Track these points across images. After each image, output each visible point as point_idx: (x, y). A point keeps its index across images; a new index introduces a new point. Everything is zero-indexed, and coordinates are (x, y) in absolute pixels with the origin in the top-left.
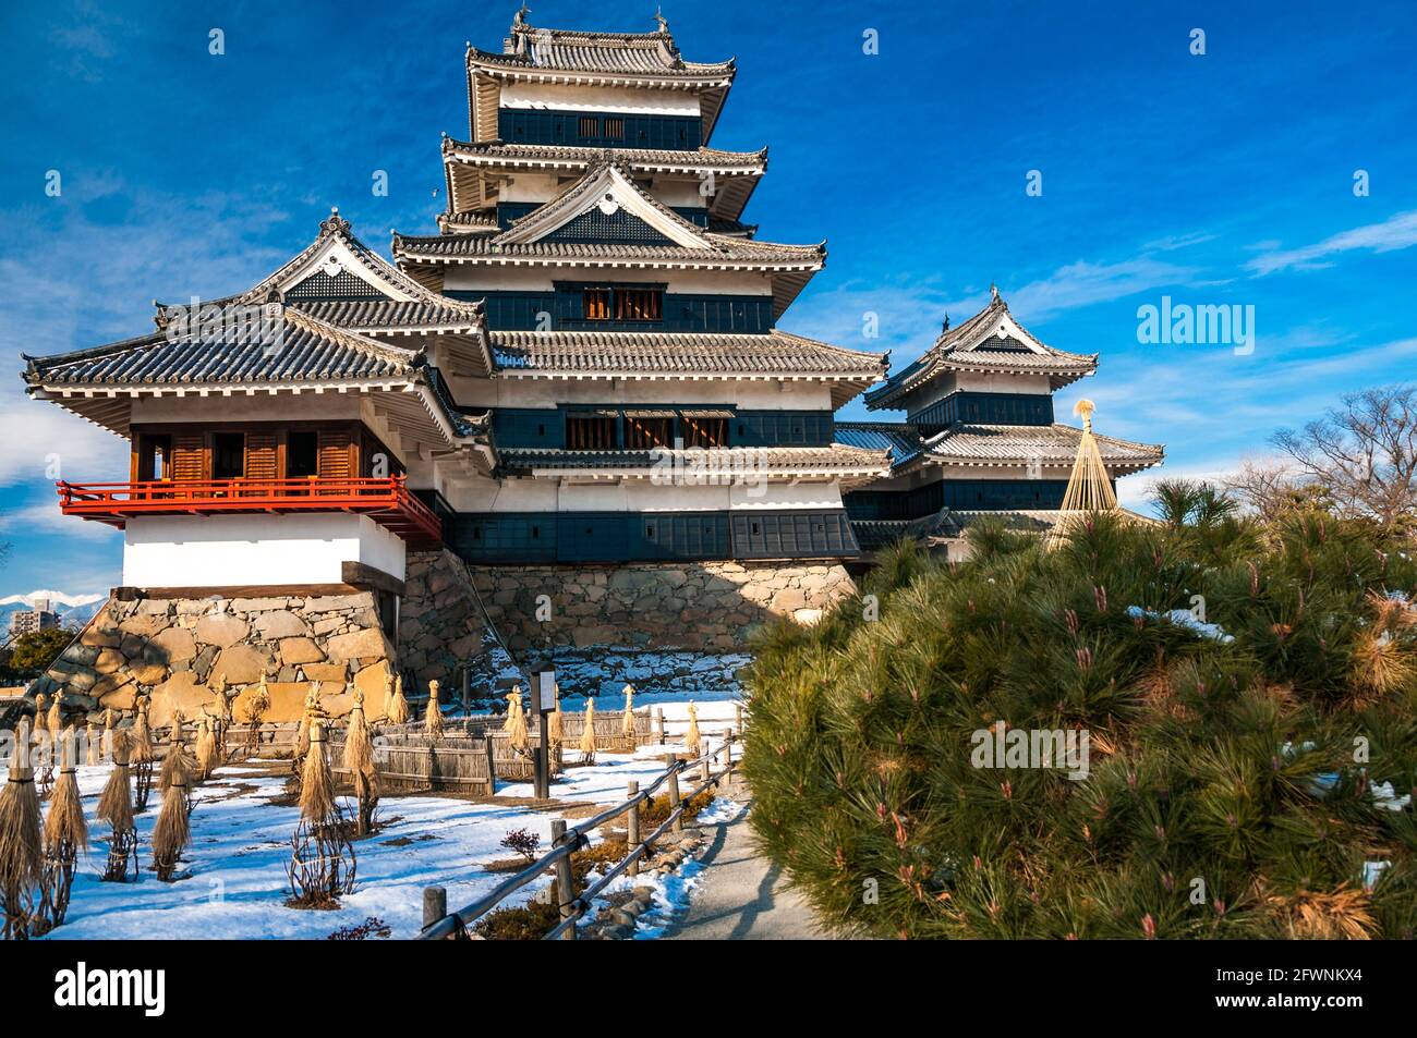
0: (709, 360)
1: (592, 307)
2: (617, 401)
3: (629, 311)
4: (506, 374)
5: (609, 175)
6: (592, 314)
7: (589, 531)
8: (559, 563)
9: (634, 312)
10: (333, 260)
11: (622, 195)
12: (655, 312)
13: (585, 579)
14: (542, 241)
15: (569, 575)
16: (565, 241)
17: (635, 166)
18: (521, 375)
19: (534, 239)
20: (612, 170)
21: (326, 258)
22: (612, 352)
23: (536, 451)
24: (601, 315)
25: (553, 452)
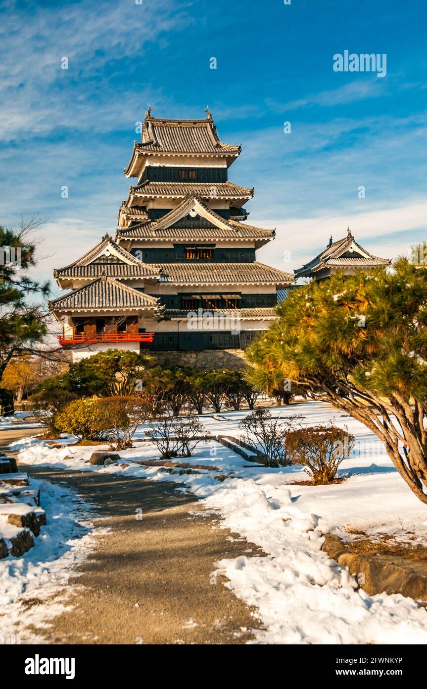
0: (232, 277)
1: (188, 254)
2: (199, 291)
3: (201, 255)
4: (161, 284)
5: (193, 201)
6: (188, 256)
7: (190, 339)
8: (179, 350)
9: (203, 255)
10: (108, 250)
11: (198, 210)
12: (211, 255)
13: (188, 355)
14: (168, 228)
15: (183, 354)
16: (177, 228)
17: (203, 197)
18: (166, 284)
19: (166, 228)
20: (195, 199)
21: (105, 250)
22: (197, 274)
23: (171, 310)
24: (191, 256)
25: (177, 310)
